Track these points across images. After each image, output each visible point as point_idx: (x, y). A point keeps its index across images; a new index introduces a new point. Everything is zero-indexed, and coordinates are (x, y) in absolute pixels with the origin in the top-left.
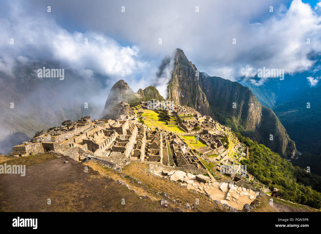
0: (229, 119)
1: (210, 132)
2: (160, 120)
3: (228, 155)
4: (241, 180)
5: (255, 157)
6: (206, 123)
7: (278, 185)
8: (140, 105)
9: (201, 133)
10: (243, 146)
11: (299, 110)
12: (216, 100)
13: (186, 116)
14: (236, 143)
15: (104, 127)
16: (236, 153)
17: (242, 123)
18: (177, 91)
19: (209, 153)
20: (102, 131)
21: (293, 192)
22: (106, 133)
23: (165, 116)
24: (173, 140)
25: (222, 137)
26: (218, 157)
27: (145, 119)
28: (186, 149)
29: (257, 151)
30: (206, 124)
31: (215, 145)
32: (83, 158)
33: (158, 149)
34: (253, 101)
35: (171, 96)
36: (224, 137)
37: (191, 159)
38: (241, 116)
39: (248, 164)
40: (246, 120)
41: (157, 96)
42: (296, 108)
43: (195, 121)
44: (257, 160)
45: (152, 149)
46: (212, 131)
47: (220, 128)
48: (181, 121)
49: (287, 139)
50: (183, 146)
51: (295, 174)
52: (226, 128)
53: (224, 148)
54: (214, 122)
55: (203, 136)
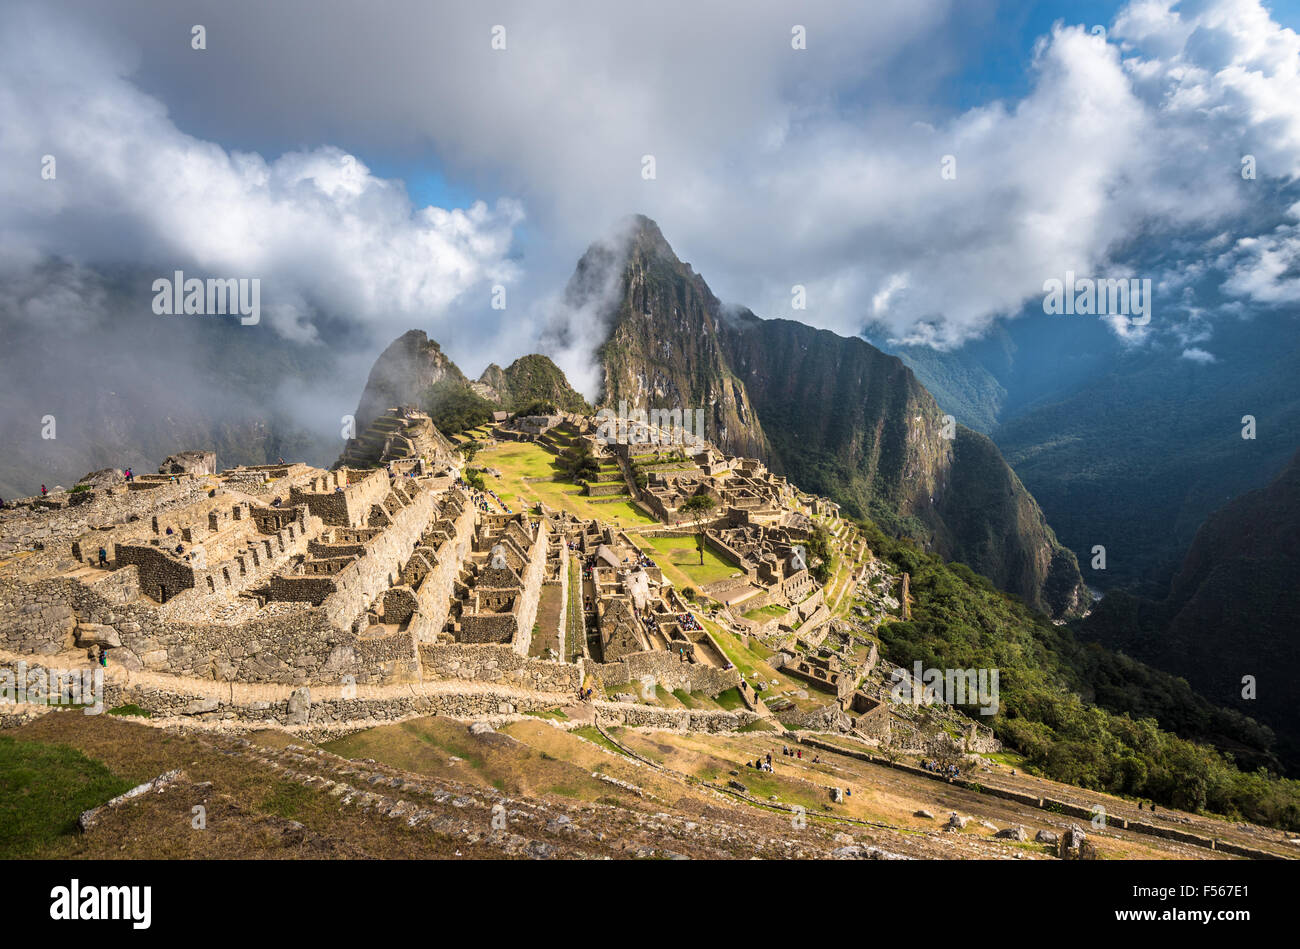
0: (836, 475)
1: (755, 518)
2: (558, 479)
3: (830, 608)
4: (879, 708)
5: (934, 612)
6: (742, 482)
7: (1030, 720)
8: (487, 426)
9: (721, 521)
10: (886, 571)
11: (1083, 437)
12: (786, 406)
13: (661, 459)
14: (860, 559)
15: (264, 496)
16: (860, 600)
17: (885, 490)
18: (636, 374)
19: (751, 599)
20: (245, 513)
21: (1091, 748)
22: (265, 522)
23: (580, 460)
24: (597, 550)
25: (803, 534)
26: (786, 615)
27: (497, 476)
28: (650, 586)
29: (941, 589)
30: (740, 488)
31: (775, 570)
32: (94, 631)
33: (509, 589)
34: (920, 406)
35: (615, 394)
36: (811, 536)
37: (666, 627)
38: (880, 465)
39: (909, 642)
40: (899, 476)
41: (556, 390)
42: (1073, 429)
43: (696, 479)
44: (944, 622)
45: (481, 589)
46: (762, 514)
47: (798, 504)
48: (644, 477)
49: (1047, 545)
50: (636, 574)
51: (1085, 672)
52: (819, 504)
53: (810, 578)
54: (772, 480)
55: (727, 532)
